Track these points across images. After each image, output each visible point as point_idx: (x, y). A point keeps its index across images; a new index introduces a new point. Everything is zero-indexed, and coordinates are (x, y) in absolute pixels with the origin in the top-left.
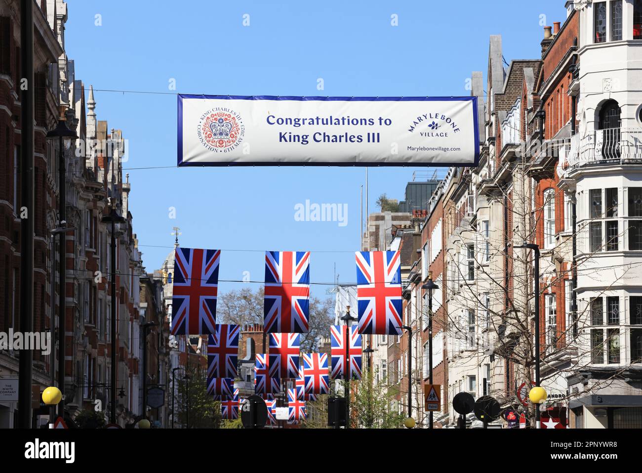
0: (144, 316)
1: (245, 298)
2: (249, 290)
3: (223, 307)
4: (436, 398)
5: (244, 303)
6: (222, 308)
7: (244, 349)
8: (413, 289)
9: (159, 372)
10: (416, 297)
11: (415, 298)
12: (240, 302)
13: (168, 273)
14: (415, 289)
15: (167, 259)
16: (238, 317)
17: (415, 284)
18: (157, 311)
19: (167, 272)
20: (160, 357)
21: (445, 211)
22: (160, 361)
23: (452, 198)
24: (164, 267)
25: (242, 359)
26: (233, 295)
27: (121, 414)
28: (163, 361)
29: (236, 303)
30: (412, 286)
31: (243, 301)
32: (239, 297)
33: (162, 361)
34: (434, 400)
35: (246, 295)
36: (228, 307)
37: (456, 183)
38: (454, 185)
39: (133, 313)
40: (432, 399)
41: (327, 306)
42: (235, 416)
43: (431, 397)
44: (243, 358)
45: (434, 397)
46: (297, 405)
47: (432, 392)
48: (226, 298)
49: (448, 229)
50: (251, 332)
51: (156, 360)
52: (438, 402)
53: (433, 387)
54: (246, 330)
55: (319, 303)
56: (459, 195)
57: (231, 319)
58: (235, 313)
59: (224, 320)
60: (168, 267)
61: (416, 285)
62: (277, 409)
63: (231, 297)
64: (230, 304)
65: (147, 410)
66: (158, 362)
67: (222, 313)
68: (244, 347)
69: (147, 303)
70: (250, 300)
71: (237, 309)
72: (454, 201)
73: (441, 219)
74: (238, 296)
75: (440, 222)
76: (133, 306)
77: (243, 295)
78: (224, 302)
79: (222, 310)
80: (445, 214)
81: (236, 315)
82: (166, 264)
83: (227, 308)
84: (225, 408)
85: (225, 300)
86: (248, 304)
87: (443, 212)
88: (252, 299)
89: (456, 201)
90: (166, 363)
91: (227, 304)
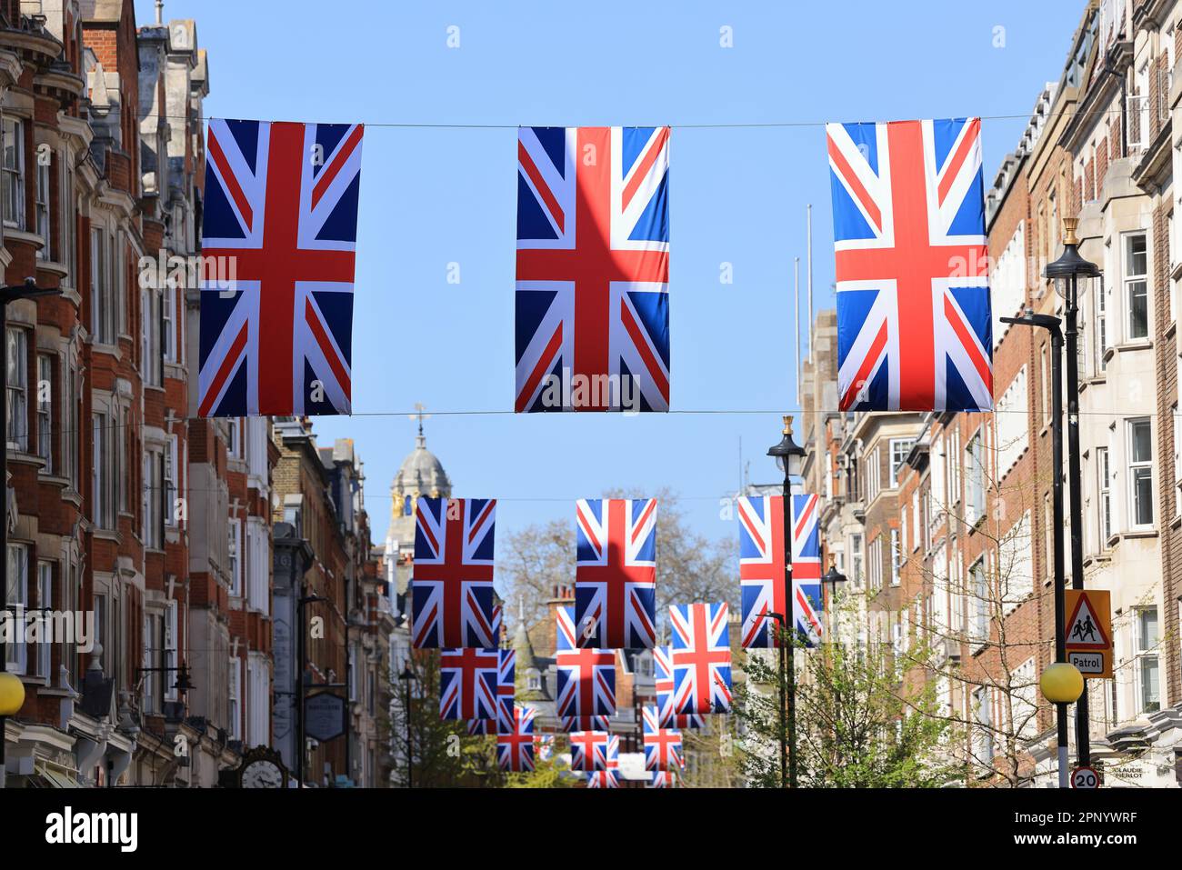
0: (294, 525)
1: (557, 539)
2: (564, 524)
3: (513, 558)
4: (1096, 633)
5: (555, 550)
6: (512, 561)
7: (552, 636)
8: (936, 439)
9: (348, 667)
10: (944, 455)
11: (943, 458)
12: (547, 549)
13: (405, 495)
14: (941, 436)
15: (402, 468)
16: (543, 578)
17: (942, 425)
18: (342, 531)
19: (402, 492)
20: (352, 634)
21: (1032, 199)
22: (350, 642)
23: (1062, 142)
24: (396, 483)
25: (549, 657)
26: (532, 534)
27: (199, 742)
28: (359, 642)
29: (539, 550)
30: (933, 432)
31: (553, 547)
32: (545, 539)
33: (356, 642)
34: (1088, 640)
35: (558, 534)
36: (524, 559)
37: (1075, 102)
38: (1067, 109)
39: (246, 499)
40: (1083, 639)
41: (723, 553)
42: (528, 765)
43: (1079, 632)
44: (552, 654)
45: (1089, 630)
46: (663, 740)
47: (1084, 612)
48: (518, 541)
49: (1046, 239)
50: (567, 599)
51: (341, 641)
52: (1099, 646)
53: (1085, 597)
54: (556, 596)
55: (707, 546)
56: (1086, 124)
57: (529, 583)
58: (538, 569)
59: (516, 585)
60: (404, 484)
61: (945, 427)
62: (623, 758)
63: (528, 538)
64: (526, 553)
65: (309, 747)
66: (346, 645)
67: (511, 571)
68: (552, 631)
69: (301, 496)
70: (567, 544)
71: (542, 562)
72: (1070, 150)
73: (1022, 223)
74: (543, 536)
75: (1020, 236)
76: (244, 483)
77: (553, 534)
78: (515, 547)
79: (512, 564)
80: (1034, 206)
81: (539, 576)
82: (401, 477)
83: (521, 562)
84: (503, 748)
85: (516, 545)
86: (562, 551)
87: (1029, 202)
88: (570, 541)
89: (1075, 150)
90: (369, 651)
91: (520, 553)
